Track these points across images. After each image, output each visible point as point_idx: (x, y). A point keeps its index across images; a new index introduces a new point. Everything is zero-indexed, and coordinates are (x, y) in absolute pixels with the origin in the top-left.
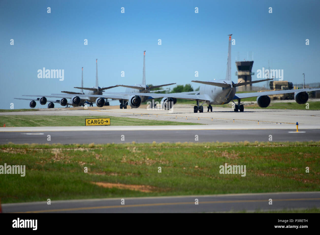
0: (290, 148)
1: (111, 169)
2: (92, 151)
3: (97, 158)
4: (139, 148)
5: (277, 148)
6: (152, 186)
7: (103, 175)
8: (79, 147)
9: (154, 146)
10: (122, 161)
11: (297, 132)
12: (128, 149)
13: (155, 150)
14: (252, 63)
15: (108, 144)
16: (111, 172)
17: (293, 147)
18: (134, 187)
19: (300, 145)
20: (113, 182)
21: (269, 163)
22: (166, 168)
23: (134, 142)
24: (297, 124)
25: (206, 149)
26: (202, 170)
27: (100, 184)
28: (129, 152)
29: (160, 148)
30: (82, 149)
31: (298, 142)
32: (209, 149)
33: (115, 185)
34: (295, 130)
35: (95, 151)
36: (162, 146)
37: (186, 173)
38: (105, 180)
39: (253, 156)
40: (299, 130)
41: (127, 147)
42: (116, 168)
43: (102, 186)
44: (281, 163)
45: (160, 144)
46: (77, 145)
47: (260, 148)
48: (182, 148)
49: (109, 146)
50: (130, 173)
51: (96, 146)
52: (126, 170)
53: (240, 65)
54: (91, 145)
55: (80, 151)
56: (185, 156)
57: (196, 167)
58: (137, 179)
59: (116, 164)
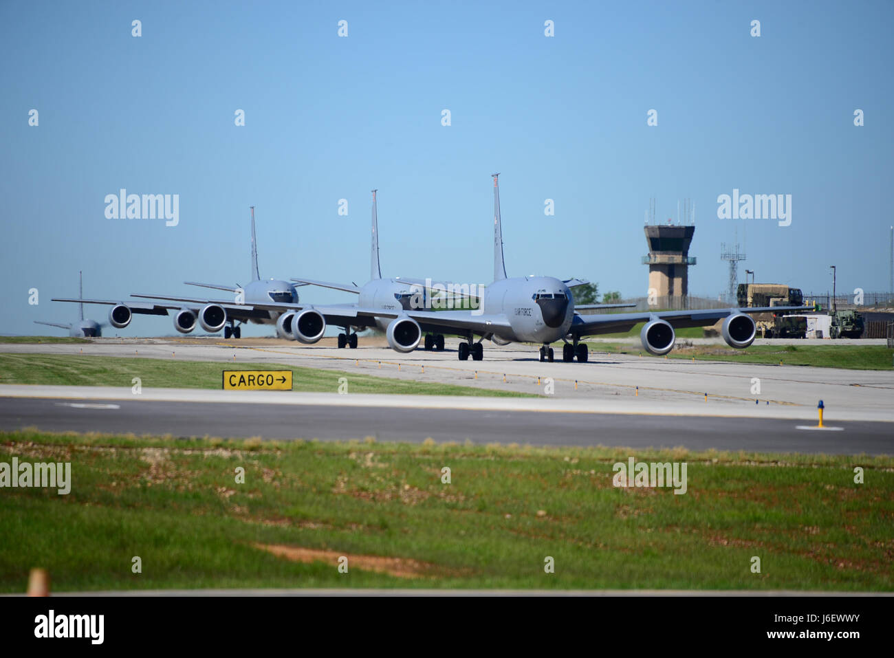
0: (799, 470)
1: (303, 510)
2: (253, 458)
3: (267, 479)
4: (383, 455)
5: (764, 471)
6: (420, 561)
7: (285, 525)
8: (218, 446)
9: (427, 453)
10: (335, 490)
11: (820, 427)
12: (353, 456)
13: (429, 463)
14: (690, 231)
15: (300, 441)
16: (305, 519)
17: (809, 470)
18: (372, 561)
19: (828, 464)
20: (316, 547)
21: (740, 509)
22: (456, 513)
23: (369, 439)
24: (821, 406)
25: (568, 465)
26: (557, 523)
27: (278, 550)
28: (355, 467)
29: (440, 458)
30: (225, 454)
31: (824, 457)
32: (577, 466)
33: (319, 555)
34: (815, 423)
35: (259, 458)
36: (446, 453)
37: (512, 529)
38: (293, 541)
39: (697, 491)
40: (826, 423)
41: (349, 452)
42: (320, 508)
43: (284, 557)
44: (774, 511)
45: (443, 446)
46: (214, 440)
47: (718, 469)
48: (501, 458)
49: (300, 448)
50: (358, 523)
51: (265, 444)
52: (348, 516)
53: (657, 234)
54: (250, 442)
55: (220, 458)
56: (509, 482)
57: (541, 513)
58: (378, 540)
59: (318, 498)
